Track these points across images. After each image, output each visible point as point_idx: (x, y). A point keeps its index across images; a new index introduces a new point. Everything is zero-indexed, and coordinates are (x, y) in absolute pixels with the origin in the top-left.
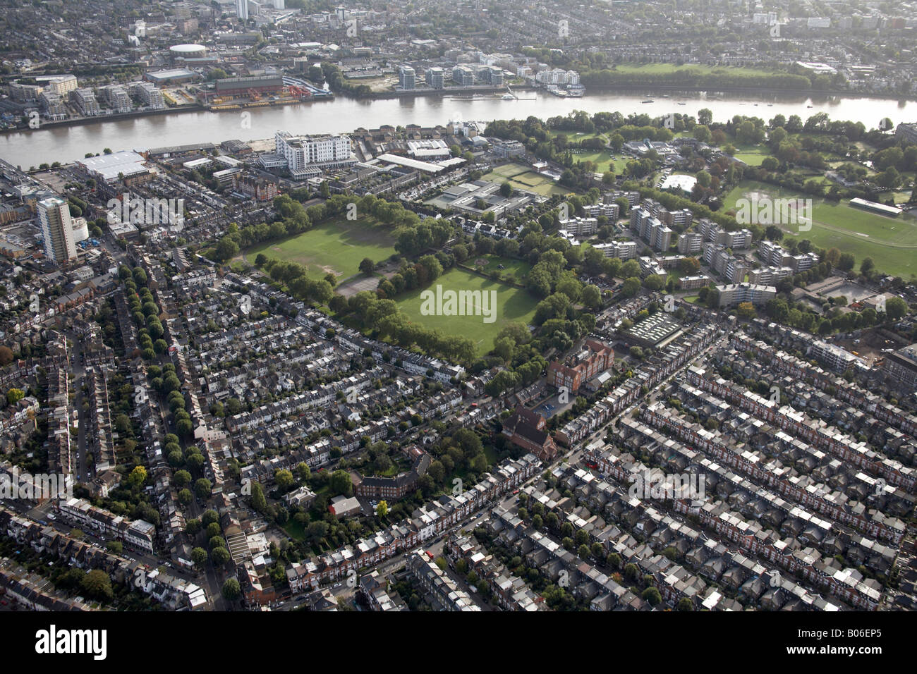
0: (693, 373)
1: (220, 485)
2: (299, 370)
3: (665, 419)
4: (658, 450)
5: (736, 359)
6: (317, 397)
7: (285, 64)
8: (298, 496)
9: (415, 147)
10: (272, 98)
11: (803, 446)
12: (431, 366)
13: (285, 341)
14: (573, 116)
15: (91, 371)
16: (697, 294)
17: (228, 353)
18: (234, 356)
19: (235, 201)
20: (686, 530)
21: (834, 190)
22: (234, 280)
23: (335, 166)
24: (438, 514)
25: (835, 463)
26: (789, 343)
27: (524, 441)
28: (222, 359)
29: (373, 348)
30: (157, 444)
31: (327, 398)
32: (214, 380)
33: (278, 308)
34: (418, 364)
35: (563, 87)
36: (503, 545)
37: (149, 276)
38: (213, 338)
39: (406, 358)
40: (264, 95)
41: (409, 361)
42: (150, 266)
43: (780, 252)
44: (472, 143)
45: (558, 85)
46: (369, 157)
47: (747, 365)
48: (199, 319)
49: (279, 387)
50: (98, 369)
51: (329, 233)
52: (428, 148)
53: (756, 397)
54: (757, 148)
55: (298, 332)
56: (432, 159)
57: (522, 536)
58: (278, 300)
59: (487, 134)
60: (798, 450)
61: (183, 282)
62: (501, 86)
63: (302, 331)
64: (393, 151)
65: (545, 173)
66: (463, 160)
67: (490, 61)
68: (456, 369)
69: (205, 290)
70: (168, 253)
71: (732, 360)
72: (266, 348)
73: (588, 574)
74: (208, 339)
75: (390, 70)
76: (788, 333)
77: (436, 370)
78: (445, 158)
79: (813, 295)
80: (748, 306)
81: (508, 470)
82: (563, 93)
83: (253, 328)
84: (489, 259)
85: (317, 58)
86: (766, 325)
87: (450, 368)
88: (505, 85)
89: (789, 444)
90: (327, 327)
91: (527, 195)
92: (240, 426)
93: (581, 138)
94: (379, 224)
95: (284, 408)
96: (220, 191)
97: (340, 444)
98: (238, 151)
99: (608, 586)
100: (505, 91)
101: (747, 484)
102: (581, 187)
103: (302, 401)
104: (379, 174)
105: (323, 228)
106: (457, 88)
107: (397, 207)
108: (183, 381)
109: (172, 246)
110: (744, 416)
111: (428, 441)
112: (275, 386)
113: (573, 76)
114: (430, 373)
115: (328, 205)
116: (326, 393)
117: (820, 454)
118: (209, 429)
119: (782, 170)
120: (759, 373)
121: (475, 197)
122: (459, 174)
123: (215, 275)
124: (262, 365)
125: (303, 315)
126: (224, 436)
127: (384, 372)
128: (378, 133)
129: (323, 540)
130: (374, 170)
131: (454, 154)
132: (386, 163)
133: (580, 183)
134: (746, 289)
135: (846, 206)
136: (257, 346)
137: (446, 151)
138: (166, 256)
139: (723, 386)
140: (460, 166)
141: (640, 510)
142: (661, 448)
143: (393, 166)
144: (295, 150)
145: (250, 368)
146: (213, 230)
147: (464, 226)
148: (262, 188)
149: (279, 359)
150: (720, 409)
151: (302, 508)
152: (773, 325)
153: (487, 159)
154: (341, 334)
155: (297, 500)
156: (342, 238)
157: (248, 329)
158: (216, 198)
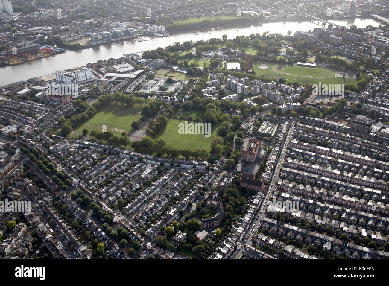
0: (293, 143)
1: (143, 241)
2: (139, 179)
3: (297, 164)
4: (303, 178)
5: (304, 134)
6: (155, 189)
7: (32, 39)
8: (180, 236)
9: (117, 67)
10: (36, 55)
11: (350, 163)
12: (194, 164)
13: (122, 167)
14: (175, 45)
15: (42, 202)
16: (271, 110)
17: (101, 178)
18: (104, 179)
19: (54, 106)
20: (336, 207)
21: (289, 60)
22: (79, 143)
23: (88, 83)
24: (243, 228)
25: (365, 167)
26: (315, 124)
27: (252, 187)
28: (100, 182)
29: (164, 161)
30: (99, 230)
31: (159, 188)
32: (104, 192)
33: (108, 152)
34: (187, 164)
35: (160, 33)
36: (273, 233)
37: (39, 150)
38: (90, 173)
39: (180, 163)
40: (32, 54)
41: (183, 163)
42: (35, 145)
43: (290, 88)
44: (140, 62)
45: (158, 32)
46: (101, 76)
47: (309, 135)
48: (77, 165)
49: (134, 189)
50: (45, 201)
51: (106, 113)
52: (124, 68)
53: (321, 148)
54: (250, 48)
55: (126, 161)
56: (127, 72)
57: (280, 227)
58: (107, 149)
59: (143, 57)
60: (349, 165)
61: (55, 149)
62: (135, 36)
63: (127, 160)
64: (110, 71)
65: (178, 70)
66: (143, 71)
67: (124, 26)
68: (205, 162)
69: (69, 151)
70: (38, 137)
71: (302, 135)
72: (116, 172)
73: (316, 236)
74: (88, 174)
75: (82, 35)
76: (314, 120)
77: (196, 165)
78: (133, 71)
79: (310, 103)
80: (293, 112)
81: (256, 201)
82: (161, 35)
83: (104, 164)
84: (181, 111)
85: (45, 34)
86: (304, 118)
87: (203, 163)
88: (136, 35)
89: (344, 163)
90: (137, 156)
91: (178, 81)
92: (130, 211)
93: (183, 54)
94: (125, 105)
95: (145, 198)
96: (43, 103)
97: (181, 208)
98: (38, 83)
99: (326, 239)
100: (137, 38)
101: (343, 183)
102: (197, 74)
103: (150, 193)
104: (110, 83)
105: (102, 111)
106: (117, 39)
107: (132, 96)
108: (91, 196)
109: (38, 134)
110: (323, 156)
111: (215, 197)
112: (133, 189)
113: (162, 27)
114: (194, 167)
115: (100, 101)
116: (158, 186)
117: (358, 165)
118: (119, 216)
119: (266, 55)
120: (315, 138)
121: (159, 86)
122: (144, 77)
123: (68, 143)
124: (121, 180)
125: (123, 153)
126: (125, 217)
127: (176, 171)
128: (98, 64)
129: (203, 253)
130: (108, 81)
131: (136, 69)
132: (111, 77)
133: (197, 73)
134: (290, 105)
135: (296, 66)
136: (111, 172)
137: (132, 68)
138: (38, 138)
139: (307, 146)
140: (143, 73)
141: (314, 204)
142: (304, 177)
143: (115, 78)
144: (70, 78)
145: (117, 183)
146: (52, 121)
147: (162, 99)
148: (64, 98)
149: (126, 176)
150: (312, 156)
151: (184, 242)
152: (307, 118)
153: (151, 68)
154: (145, 158)
155: (180, 238)
156: (113, 114)
157: (102, 165)
158: (44, 106)
